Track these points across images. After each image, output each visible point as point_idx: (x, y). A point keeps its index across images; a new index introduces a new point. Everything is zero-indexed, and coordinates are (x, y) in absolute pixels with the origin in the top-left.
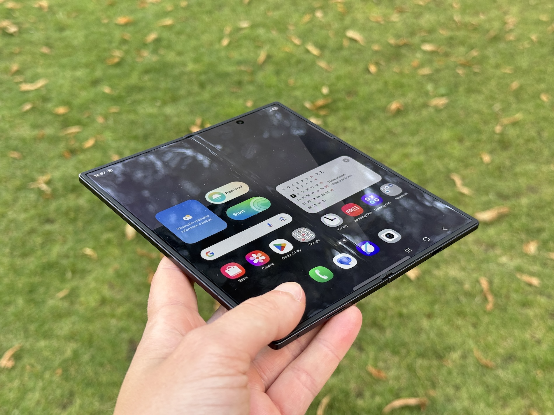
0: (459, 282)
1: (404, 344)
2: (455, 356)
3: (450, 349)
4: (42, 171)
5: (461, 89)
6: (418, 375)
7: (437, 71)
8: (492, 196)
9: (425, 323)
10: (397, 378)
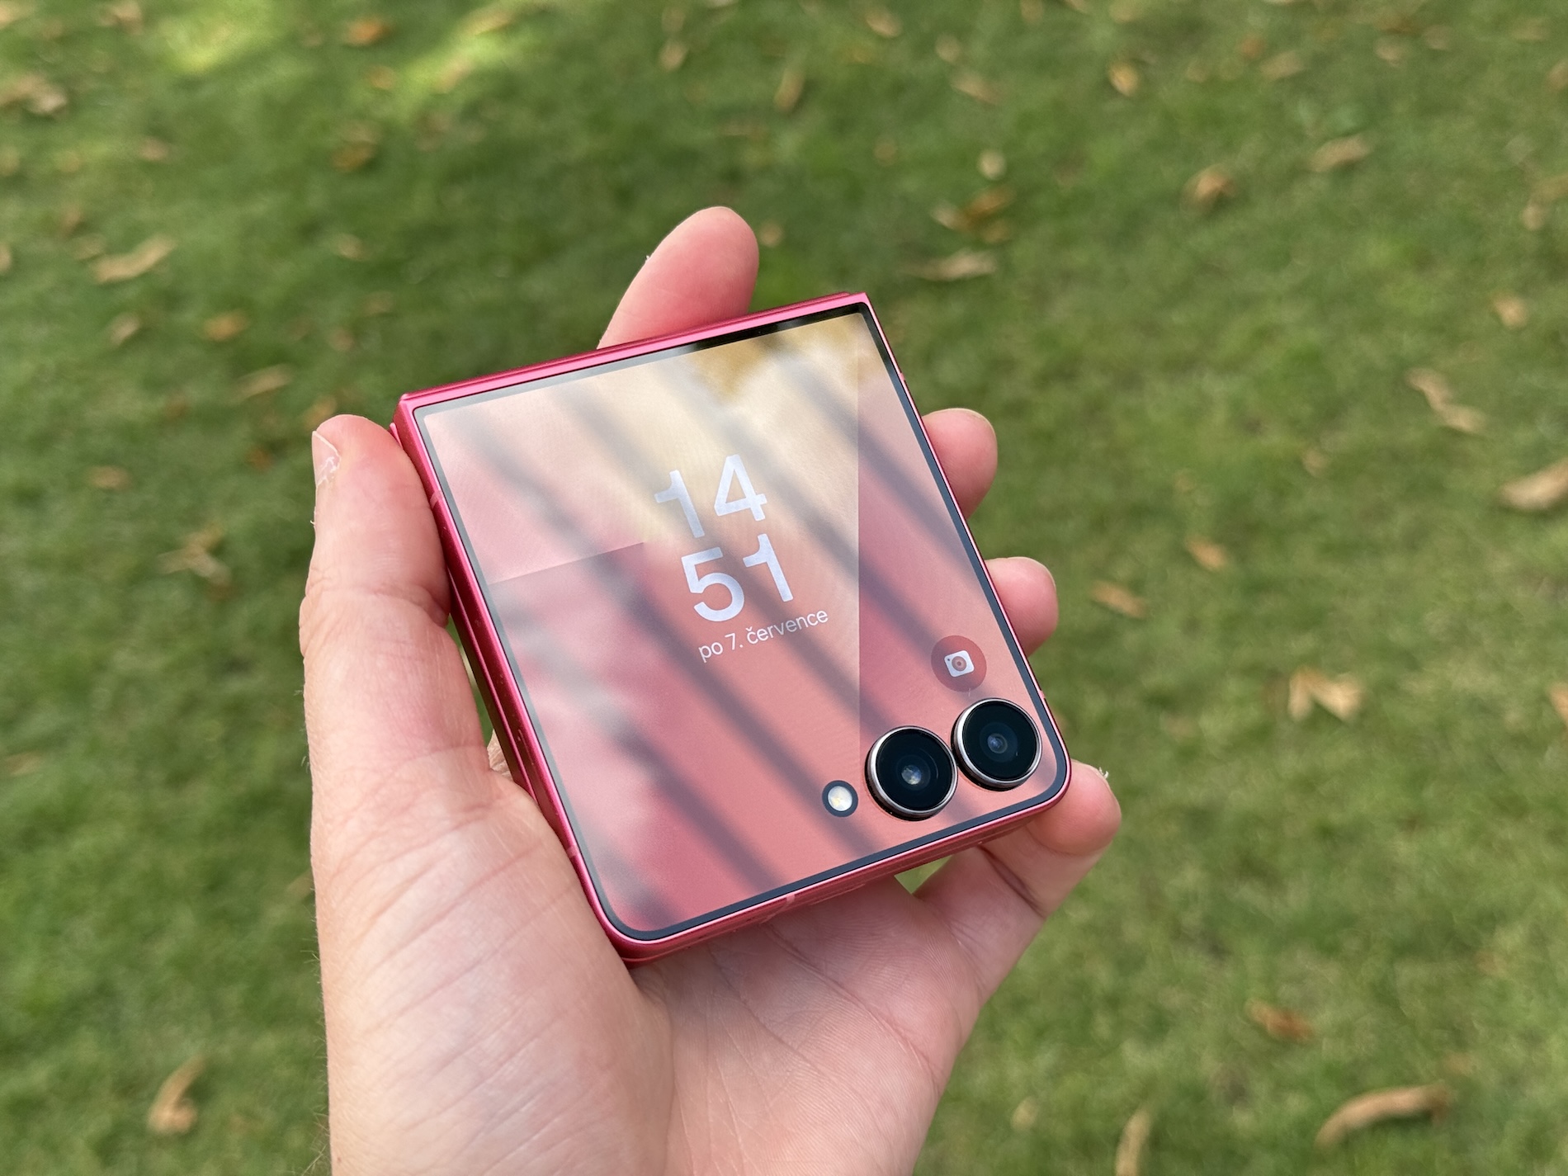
0: (1485, 708)
1: (1347, 921)
2: (1511, 938)
3: (1493, 919)
4: (194, 519)
5: (1400, 108)
6: (1407, 1013)
7: (1321, 61)
8: (1545, 428)
9: (1404, 848)
10: (1345, 1031)
